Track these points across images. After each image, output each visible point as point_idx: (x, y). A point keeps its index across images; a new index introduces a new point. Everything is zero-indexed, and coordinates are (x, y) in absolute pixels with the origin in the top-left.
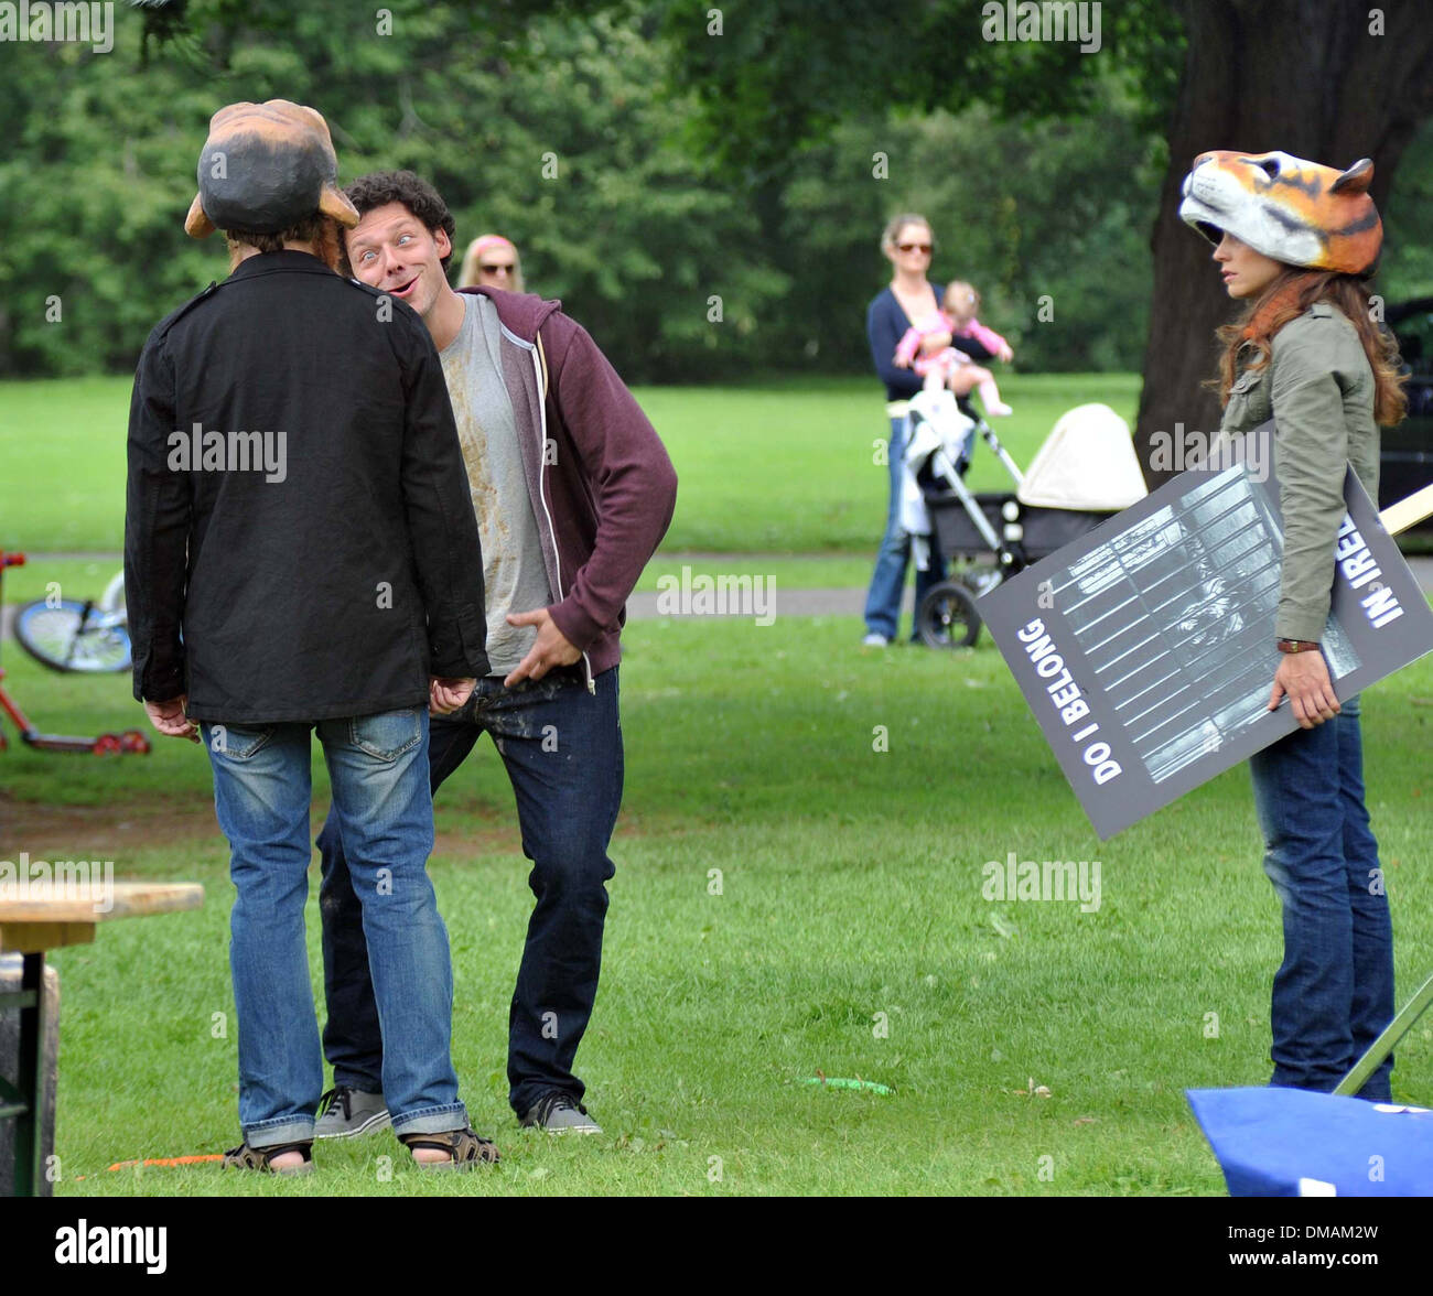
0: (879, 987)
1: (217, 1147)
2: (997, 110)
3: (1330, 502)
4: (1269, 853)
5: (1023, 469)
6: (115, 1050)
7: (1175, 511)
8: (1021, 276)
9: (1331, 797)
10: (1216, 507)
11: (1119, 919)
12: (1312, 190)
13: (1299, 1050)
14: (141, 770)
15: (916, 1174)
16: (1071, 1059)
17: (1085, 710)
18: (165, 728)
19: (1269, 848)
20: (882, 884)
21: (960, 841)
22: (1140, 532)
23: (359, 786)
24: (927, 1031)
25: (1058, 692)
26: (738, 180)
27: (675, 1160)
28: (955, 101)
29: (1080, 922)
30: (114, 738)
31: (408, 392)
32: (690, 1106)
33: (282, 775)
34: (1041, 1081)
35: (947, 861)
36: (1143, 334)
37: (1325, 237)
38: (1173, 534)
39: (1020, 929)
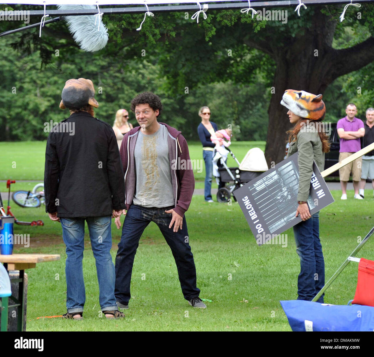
0: (210, 278)
1: (61, 314)
2: (234, 82)
3: (309, 170)
4: (297, 248)
5: (240, 162)
6: (37, 292)
7: (277, 172)
8: (238, 119)
9: (311, 236)
10: (286, 171)
11: (263, 263)
12: (307, 101)
13: (304, 292)
14: (42, 229)
15: (218, 320)
16: (253, 294)
17: (256, 217)
18: (53, 219)
19: (298, 247)
20: (210, 255)
21: (227, 246)
22: (269, 176)
23: (95, 232)
24: (220, 288)
25: (251, 212)
26: (175, 97)
27: (164, 317)
28: (224, 80)
29: (254, 264)
30: (35, 222)
31: (109, 144)
32: (167, 305)
33: (78, 230)
34: (246, 299)
35: (224, 250)
36: (266, 132)
37: (309, 112)
38: (276, 177)
39: (241, 265)
